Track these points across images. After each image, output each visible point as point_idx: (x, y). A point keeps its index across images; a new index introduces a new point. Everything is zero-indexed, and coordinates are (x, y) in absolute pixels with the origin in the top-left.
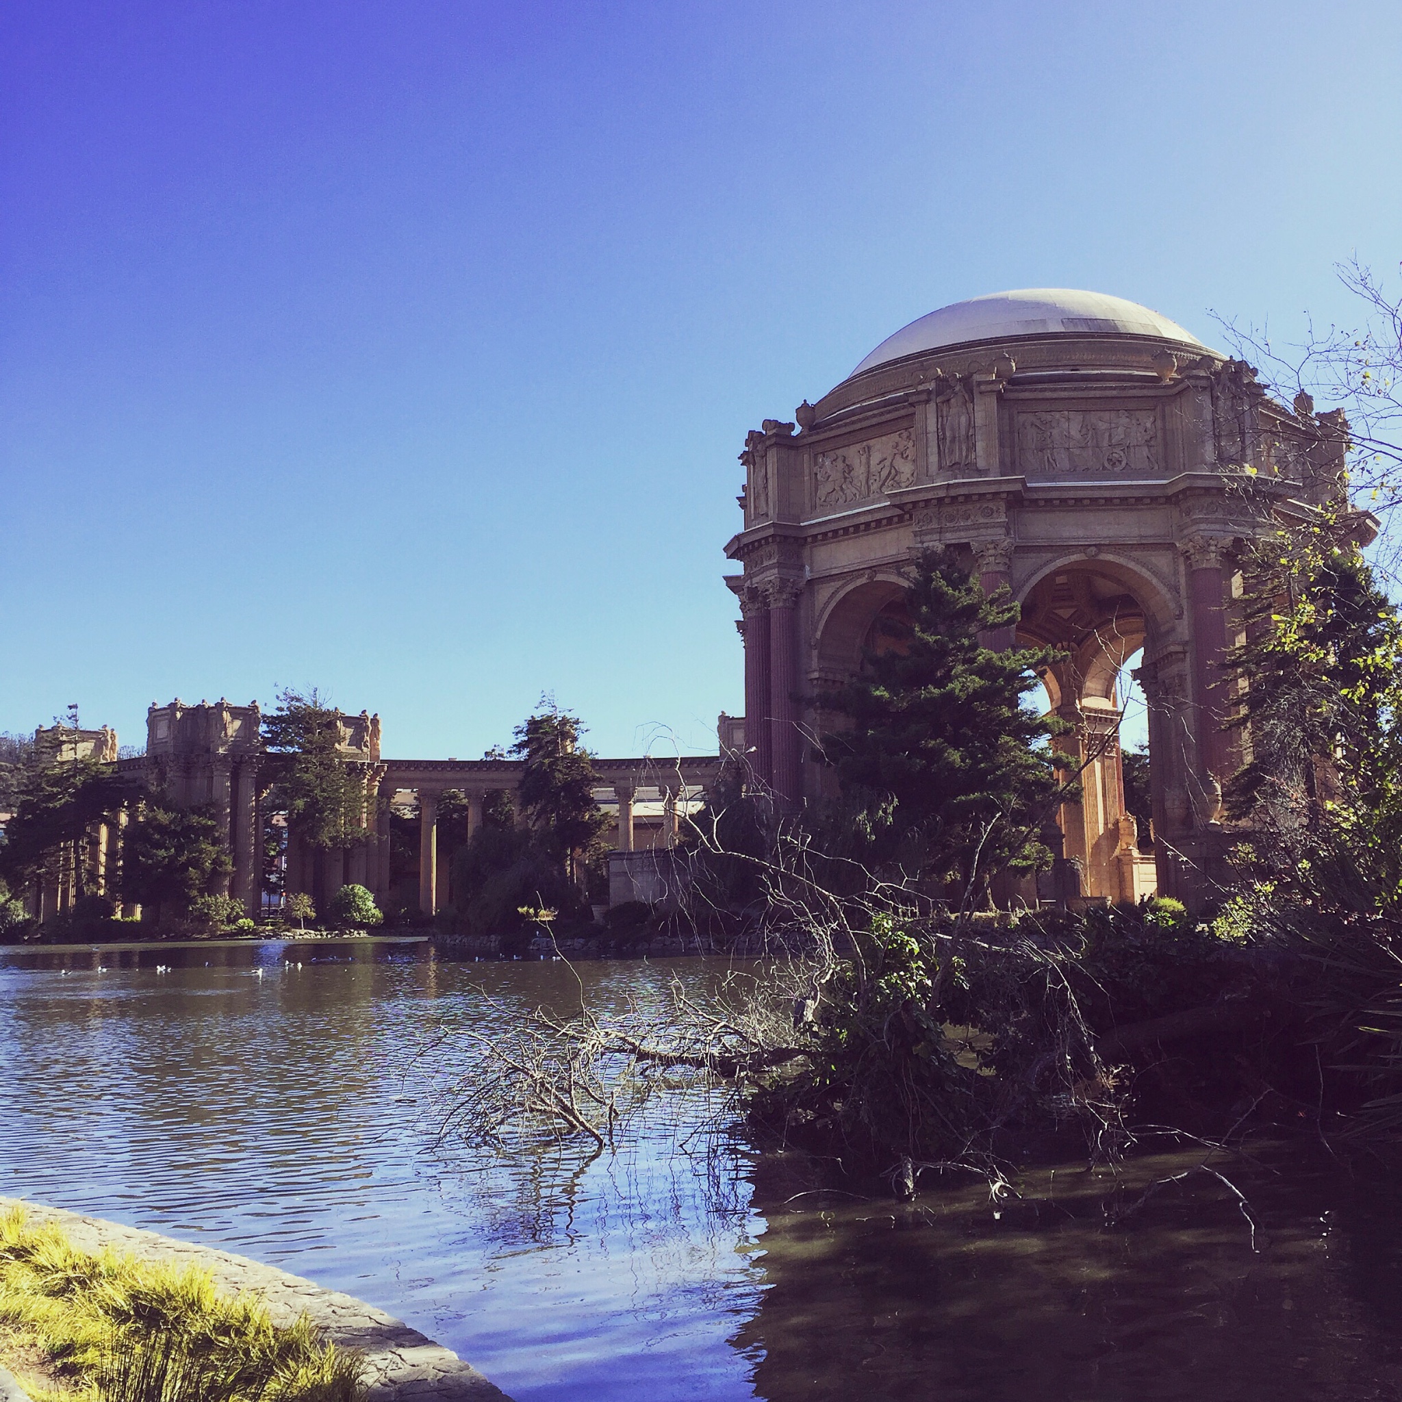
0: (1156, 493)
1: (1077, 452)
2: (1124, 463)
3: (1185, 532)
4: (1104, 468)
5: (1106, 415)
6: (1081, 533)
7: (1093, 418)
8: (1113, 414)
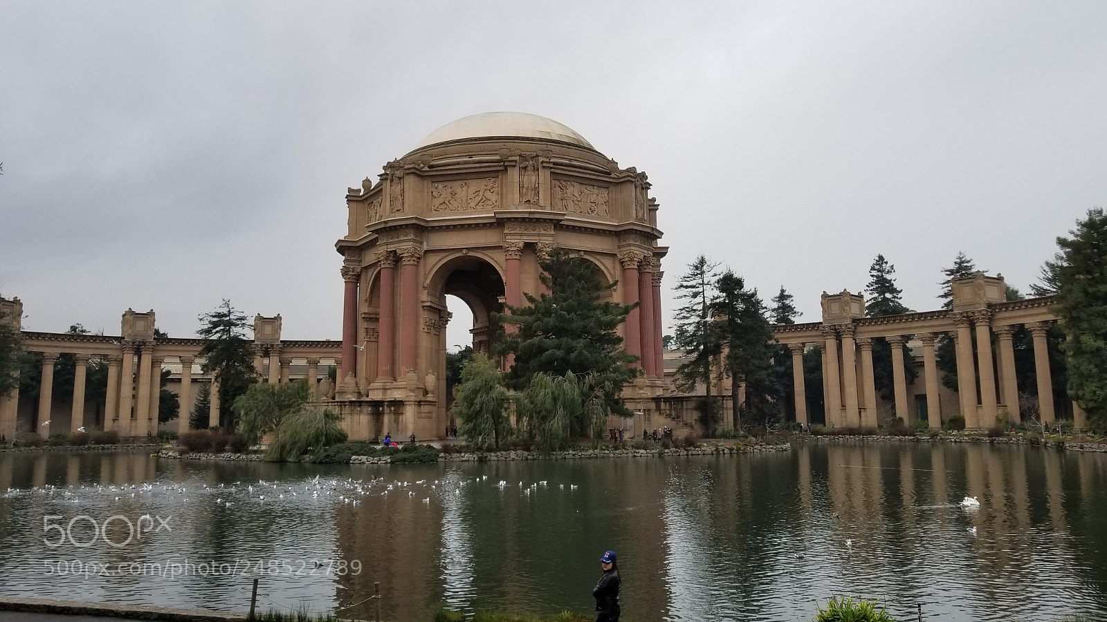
0: (613, 229)
1: (577, 202)
2: (596, 213)
3: (622, 249)
4: (589, 213)
5: (589, 187)
6: (578, 244)
7: (583, 188)
8: (592, 187)
